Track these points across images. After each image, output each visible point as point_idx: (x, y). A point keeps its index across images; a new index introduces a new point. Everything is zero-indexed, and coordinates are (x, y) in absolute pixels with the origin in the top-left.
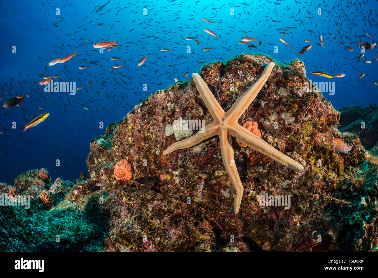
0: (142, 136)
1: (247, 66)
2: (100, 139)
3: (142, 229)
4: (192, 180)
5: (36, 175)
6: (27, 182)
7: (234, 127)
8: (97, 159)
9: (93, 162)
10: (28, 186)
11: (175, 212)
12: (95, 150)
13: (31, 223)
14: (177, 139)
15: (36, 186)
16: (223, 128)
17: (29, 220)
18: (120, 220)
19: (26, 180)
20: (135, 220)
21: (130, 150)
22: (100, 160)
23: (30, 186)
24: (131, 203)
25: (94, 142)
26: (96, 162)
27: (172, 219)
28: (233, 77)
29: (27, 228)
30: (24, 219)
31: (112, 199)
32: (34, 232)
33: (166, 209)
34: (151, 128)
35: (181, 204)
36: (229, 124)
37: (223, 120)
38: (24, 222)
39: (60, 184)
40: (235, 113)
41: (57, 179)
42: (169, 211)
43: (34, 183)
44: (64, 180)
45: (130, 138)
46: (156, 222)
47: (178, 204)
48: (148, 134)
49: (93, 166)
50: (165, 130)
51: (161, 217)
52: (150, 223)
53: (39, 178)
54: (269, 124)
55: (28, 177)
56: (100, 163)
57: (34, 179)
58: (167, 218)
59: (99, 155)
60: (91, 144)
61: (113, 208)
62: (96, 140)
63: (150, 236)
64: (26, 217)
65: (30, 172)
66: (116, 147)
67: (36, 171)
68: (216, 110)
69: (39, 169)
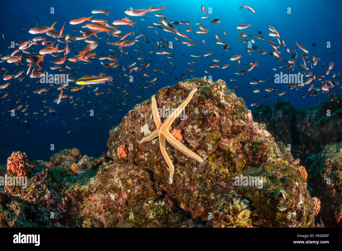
0: (132, 131)
1: (180, 92)
2: (117, 128)
3: (123, 185)
4: (153, 160)
5: (69, 153)
6: (61, 158)
7: (165, 132)
8: (114, 142)
9: (111, 144)
10: (62, 162)
11: (141, 177)
12: (112, 135)
13: (63, 181)
14: (145, 135)
15: (69, 161)
16: (159, 133)
17: (62, 179)
18: (113, 179)
19: (60, 157)
20: (120, 179)
21: (127, 139)
22: (116, 143)
23: (63, 162)
24: (120, 170)
25: (112, 130)
26: (113, 144)
27: (138, 180)
28: (170, 100)
29: (60, 183)
30: (59, 179)
31: (111, 168)
32: (64, 185)
33: (135, 175)
34: (136, 127)
35: (145, 173)
36: (162, 131)
37: (159, 128)
38: (59, 180)
39: (86, 159)
40: (165, 125)
41: (84, 156)
42: (137, 176)
43: (67, 160)
44: (89, 157)
45: (126, 131)
46: (130, 181)
47: (143, 173)
48: (134, 130)
49: (111, 146)
50: (140, 129)
51: (133, 179)
52: (127, 182)
53: (72, 155)
54: (188, 131)
55: (63, 155)
56: (116, 144)
57: (67, 156)
58: (135, 180)
59: (116, 139)
60: (110, 131)
61: (111, 173)
62: (113, 129)
63: (126, 189)
64: (60, 177)
65: (64, 151)
66: (120, 136)
67: (69, 150)
68: (157, 122)
69: (72, 149)
